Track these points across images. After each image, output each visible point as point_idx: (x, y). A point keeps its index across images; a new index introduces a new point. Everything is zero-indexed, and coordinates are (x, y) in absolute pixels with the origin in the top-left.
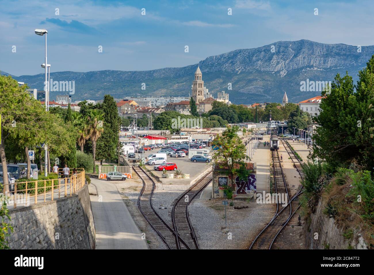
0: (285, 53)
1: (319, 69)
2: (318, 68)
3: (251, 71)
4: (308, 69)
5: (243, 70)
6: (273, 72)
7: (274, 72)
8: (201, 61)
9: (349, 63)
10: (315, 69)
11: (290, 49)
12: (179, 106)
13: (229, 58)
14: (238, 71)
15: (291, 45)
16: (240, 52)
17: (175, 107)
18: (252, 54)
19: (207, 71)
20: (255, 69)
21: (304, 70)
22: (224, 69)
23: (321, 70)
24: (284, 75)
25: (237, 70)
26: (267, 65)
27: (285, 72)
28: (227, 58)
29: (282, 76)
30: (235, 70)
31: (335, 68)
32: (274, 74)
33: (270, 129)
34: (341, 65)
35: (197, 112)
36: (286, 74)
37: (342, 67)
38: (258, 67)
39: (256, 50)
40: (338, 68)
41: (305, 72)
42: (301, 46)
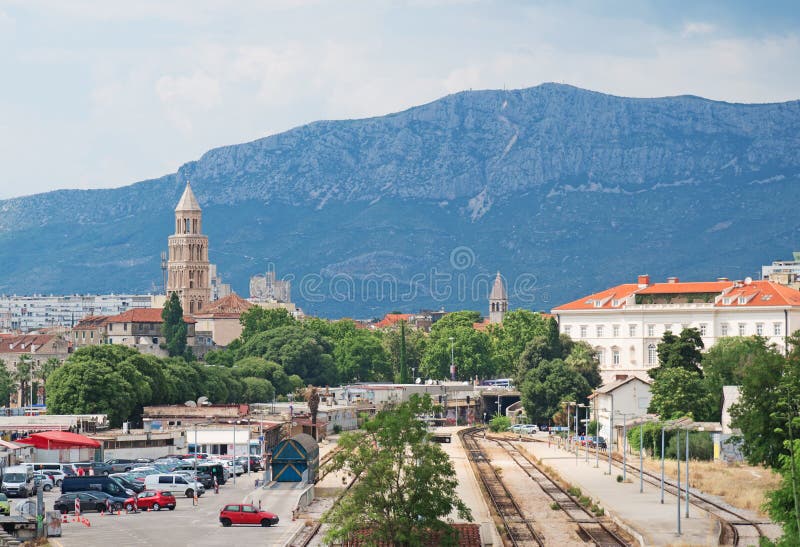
0: (484, 131)
1: (607, 190)
2: (605, 185)
3: (363, 198)
4: (569, 188)
5: (335, 195)
6: (441, 200)
7: (445, 203)
8: (186, 165)
9: (715, 164)
10: (594, 187)
11: (504, 119)
12: (122, 326)
13: (285, 153)
14: (317, 201)
15: (505, 104)
16: (322, 133)
17: (110, 333)
18: (365, 138)
19: (208, 202)
20: (380, 192)
21: (552, 193)
22: (268, 192)
23: (616, 190)
24: (484, 210)
25: (315, 194)
26: (419, 176)
27: (485, 203)
28: (280, 152)
29: (474, 215)
30: (306, 194)
31: (665, 185)
32: (447, 207)
33: (451, 405)
34: (687, 173)
35: (190, 348)
36: (488, 209)
37: (690, 181)
38: (388, 184)
39: (379, 122)
40: (677, 184)
41: (559, 200)
42: (542, 106)
